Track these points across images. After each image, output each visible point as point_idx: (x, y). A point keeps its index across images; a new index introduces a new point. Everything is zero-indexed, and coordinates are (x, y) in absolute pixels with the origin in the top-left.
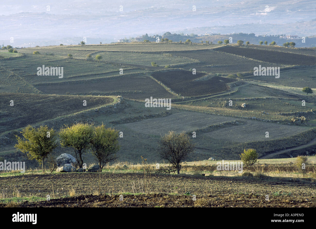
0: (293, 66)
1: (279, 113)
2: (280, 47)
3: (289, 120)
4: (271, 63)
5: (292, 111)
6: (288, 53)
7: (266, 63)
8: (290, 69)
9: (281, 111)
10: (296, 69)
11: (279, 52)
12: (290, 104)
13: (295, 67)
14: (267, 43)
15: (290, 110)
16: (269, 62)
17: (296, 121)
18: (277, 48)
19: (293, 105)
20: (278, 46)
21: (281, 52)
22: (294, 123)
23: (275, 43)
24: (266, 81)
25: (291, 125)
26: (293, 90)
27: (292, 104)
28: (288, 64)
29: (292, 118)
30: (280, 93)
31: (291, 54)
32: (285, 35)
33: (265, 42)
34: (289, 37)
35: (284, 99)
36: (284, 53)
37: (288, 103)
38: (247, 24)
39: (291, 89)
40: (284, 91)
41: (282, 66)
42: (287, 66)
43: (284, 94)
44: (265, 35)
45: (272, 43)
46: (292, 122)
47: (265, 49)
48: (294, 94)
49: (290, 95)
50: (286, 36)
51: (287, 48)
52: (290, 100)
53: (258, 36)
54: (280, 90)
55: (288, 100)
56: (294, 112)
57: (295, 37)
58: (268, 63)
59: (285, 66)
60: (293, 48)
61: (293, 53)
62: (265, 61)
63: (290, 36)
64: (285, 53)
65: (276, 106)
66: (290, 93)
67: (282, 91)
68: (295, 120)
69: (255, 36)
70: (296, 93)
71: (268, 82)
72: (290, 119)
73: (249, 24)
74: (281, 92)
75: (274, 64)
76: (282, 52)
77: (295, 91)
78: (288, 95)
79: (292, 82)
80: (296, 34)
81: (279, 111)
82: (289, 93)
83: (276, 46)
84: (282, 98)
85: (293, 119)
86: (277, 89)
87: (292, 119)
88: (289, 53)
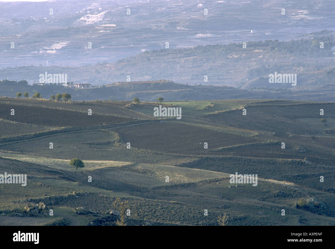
0: (63, 128)
1: (26, 198)
2: (46, 101)
3: (21, 209)
4: (30, 125)
5: (46, 195)
6: (56, 109)
7: (22, 125)
8: (57, 133)
9: (28, 196)
10: (67, 132)
11: (44, 108)
12: (43, 184)
13: (65, 129)
14: (27, 95)
15: (43, 193)
16: (28, 123)
17: (31, 210)
18: (42, 102)
19: (48, 187)
20: (43, 99)
21: (46, 108)
22: (28, 213)
23: (38, 96)
24: (21, 151)
25: (23, 217)
26: (56, 164)
27: (47, 185)
28: (55, 126)
29: (25, 206)
30: (35, 169)
31: (61, 110)
32: (72, 83)
33: (25, 93)
34: (78, 86)
35: (36, 178)
36: (50, 109)
37: (41, 184)
38: (24, 67)
39: (54, 161)
40: (42, 166)
41: (45, 129)
42: (53, 128)
43: (41, 170)
44: (43, 84)
45: (35, 94)
46: (25, 212)
47: (22, 104)
48: (57, 169)
49: (49, 171)
50: (74, 85)
51: (57, 102)
52: (45, 178)
53: (32, 85)
54: (36, 165)
55: (43, 178)
56: (48, 197)
57: (86, 86)
58: (26, 124)
59: (51, 128)
60: (65, 103)
61: (64, 109)
62: (21, 122)
63: (80, 85)
64: (53, 109)
65: (22, 189)
66: (51, 168)
67: (39, 165)
68: (29, 209)
69: (28, 84)
70: (60, 168)
71: (24, 153)
72: (23, 208)
73: (26, 67)
74: (36, 167)
75: (34, 125)
76: (48, 109)
77: (59, 165)
78: (47, 171)
79: (60, 152)
80: (96, 81)
81: (26, 196)
82: (49, 168)
83: (41, 99)
84: (34, 176)
85: (27, 208)
86: (31, 163)
87: (25, 208)
88: (58, 109)
